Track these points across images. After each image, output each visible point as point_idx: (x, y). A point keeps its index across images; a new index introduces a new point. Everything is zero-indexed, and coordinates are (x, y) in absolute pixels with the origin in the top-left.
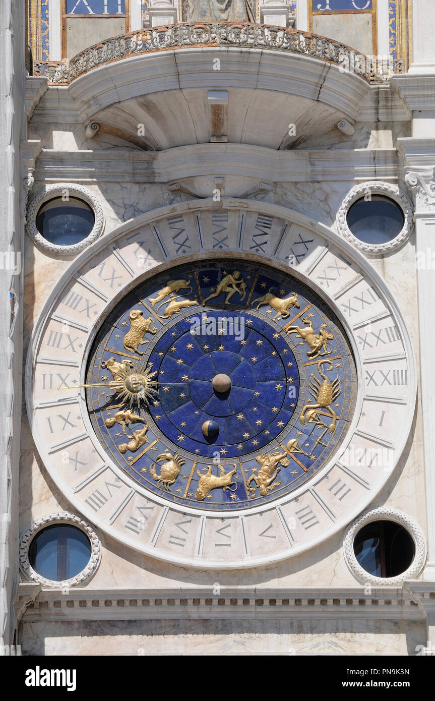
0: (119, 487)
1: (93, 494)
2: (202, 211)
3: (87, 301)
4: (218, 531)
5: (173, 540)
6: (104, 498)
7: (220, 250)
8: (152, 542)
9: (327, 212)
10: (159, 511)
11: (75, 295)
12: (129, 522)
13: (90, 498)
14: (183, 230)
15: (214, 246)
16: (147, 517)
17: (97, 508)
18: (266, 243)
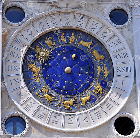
1: (26, 106)
2: (61, 13)
3: (23, 42)
4: (69, 119)
5: (54, 122)
6: (30, 107)
7: (67, 26)
8: (47, 122)
9: (103, 14)
10: (48, 112)
11: (19, 40)
14: (55, 19)
15: (65, 25)
17: (27, 110)
18: (82, 24)
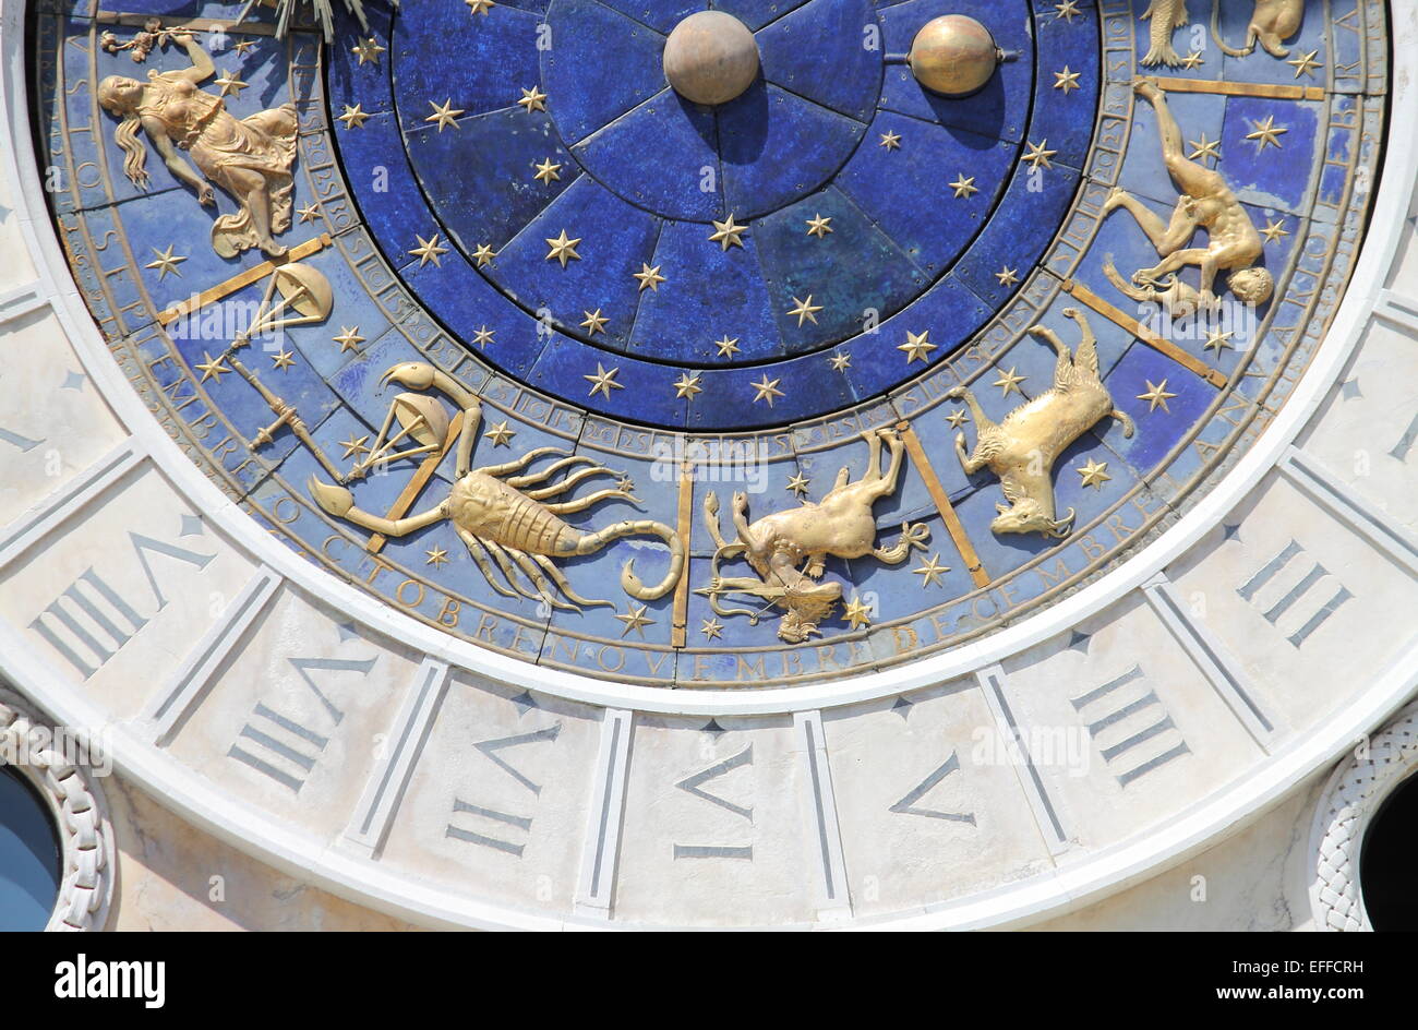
0: (202, 561)
1: (72, 593)
4: (690, 785)
5: (466, 822)
6: (127, 611)
8: (365, 828)
10: (397, 683)
12: (248, 731)
13: (54, 609)
16: (339, 705)
17: (91, 659)
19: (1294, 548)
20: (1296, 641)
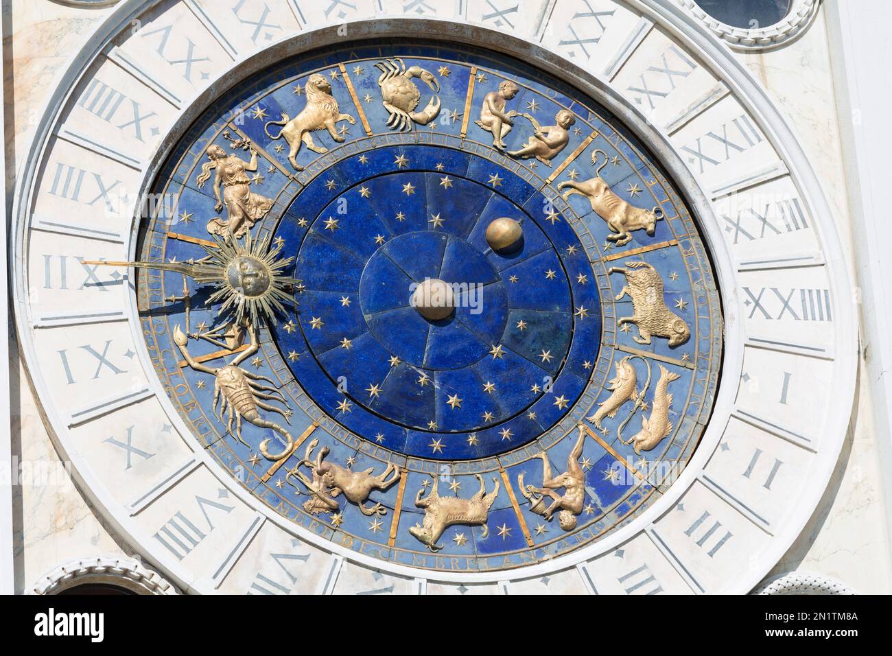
0: (229, 509)
1: (171, 522)
3: (135, 105)
6: (197, 531)
10: (320, 565)
11: (108, 91)
12: (254, 586)
13: (164, 529)
16: (295, 574)
18: (515, 9)
19: (706, 514)
20: (711, 554)
